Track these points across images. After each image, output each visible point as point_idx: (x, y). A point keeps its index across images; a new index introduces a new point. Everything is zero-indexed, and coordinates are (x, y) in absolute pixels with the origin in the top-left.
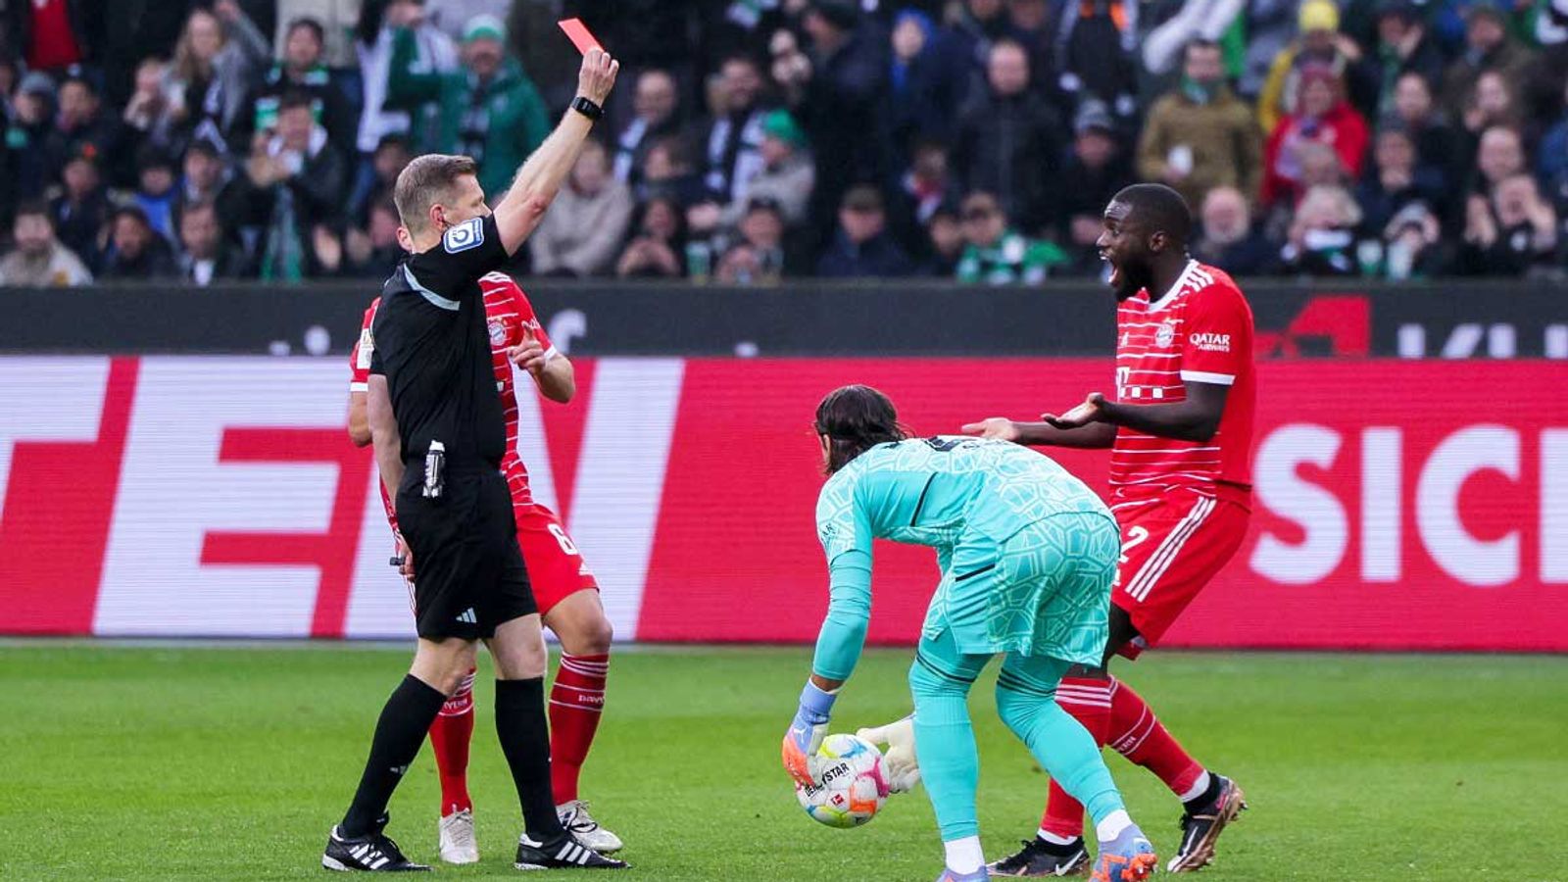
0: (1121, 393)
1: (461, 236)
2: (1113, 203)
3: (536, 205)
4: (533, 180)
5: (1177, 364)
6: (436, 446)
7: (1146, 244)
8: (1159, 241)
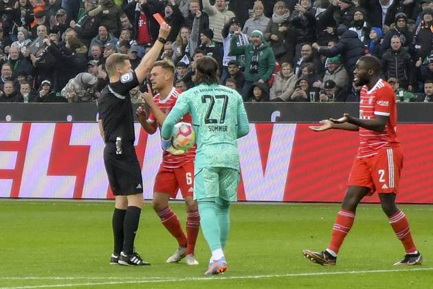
0: (361, 118)
1: (126, 78)
2: (358, 61)
3: (148, 69)
4: (147, 62)
5: (374, 109)
6: (118, 139)
7: (367, 73)
8: (371, 72)
